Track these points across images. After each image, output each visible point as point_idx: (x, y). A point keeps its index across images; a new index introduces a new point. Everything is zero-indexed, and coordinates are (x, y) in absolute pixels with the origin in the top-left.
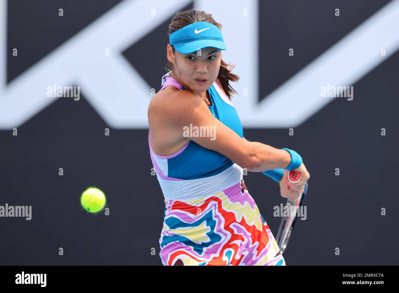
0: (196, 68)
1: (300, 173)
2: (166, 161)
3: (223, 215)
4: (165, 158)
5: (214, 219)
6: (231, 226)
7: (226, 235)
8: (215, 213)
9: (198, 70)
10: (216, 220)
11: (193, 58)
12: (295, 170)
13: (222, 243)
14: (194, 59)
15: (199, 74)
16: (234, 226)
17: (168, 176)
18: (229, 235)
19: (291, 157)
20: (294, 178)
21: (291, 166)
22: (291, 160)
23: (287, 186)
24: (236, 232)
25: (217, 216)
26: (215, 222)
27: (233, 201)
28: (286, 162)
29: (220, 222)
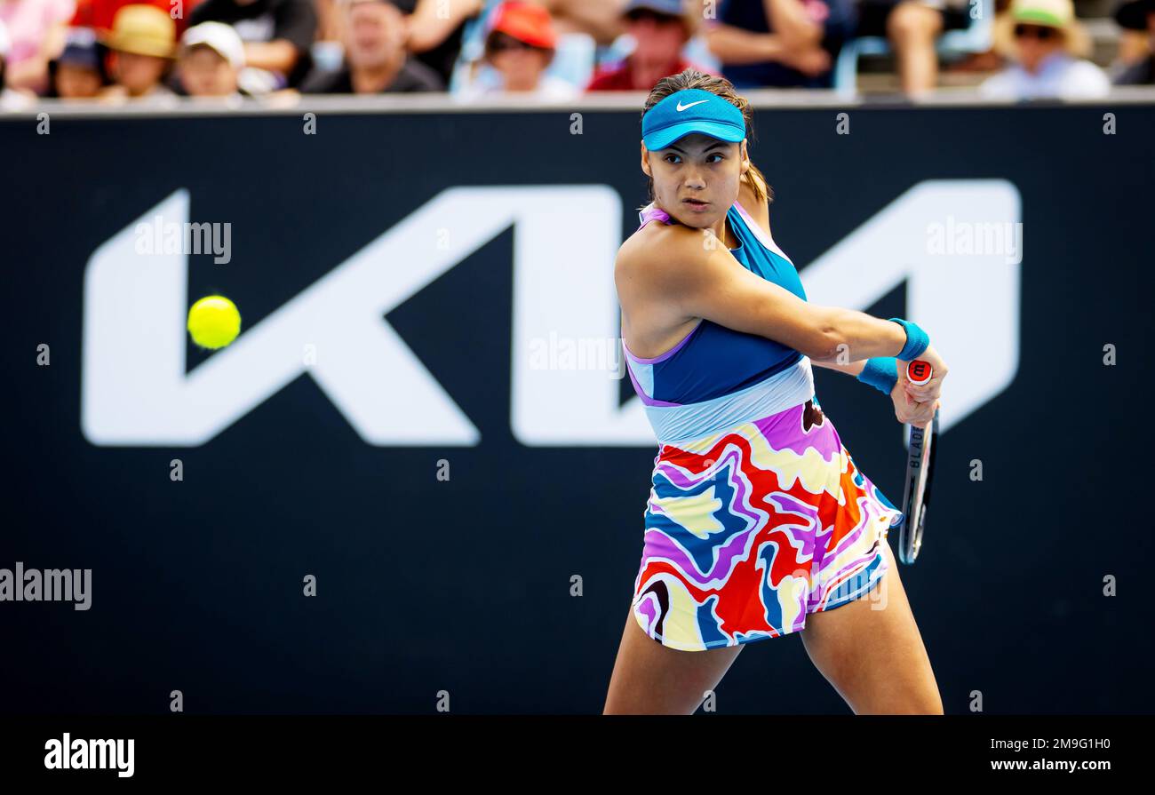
0: (683, 179)
1: (928, 364)
2: (651, 368)
3: (750, 477)
4: (647, 363)
5: (730, 483)
6: (767, 499)
7: (757, 517)
8: (735, 471)
9: (687, 184)
10: (736, 486)
11: (677, 160)
12: (920, 359)
13: (749, 532)
14: (681, 162)
15: (689, 190)
16: (774, 498)
17: (655, 398)
18: (765, 517)
19: (906, 332)
20: (917, 375)
21: (908, 350)
22: (908, 338)
23: (906, 396)
24: (779, 509)
25: (736, 479)
26: (732, 490)
27: (777, 446)
28: (896, 343)
29: (742, 489)
